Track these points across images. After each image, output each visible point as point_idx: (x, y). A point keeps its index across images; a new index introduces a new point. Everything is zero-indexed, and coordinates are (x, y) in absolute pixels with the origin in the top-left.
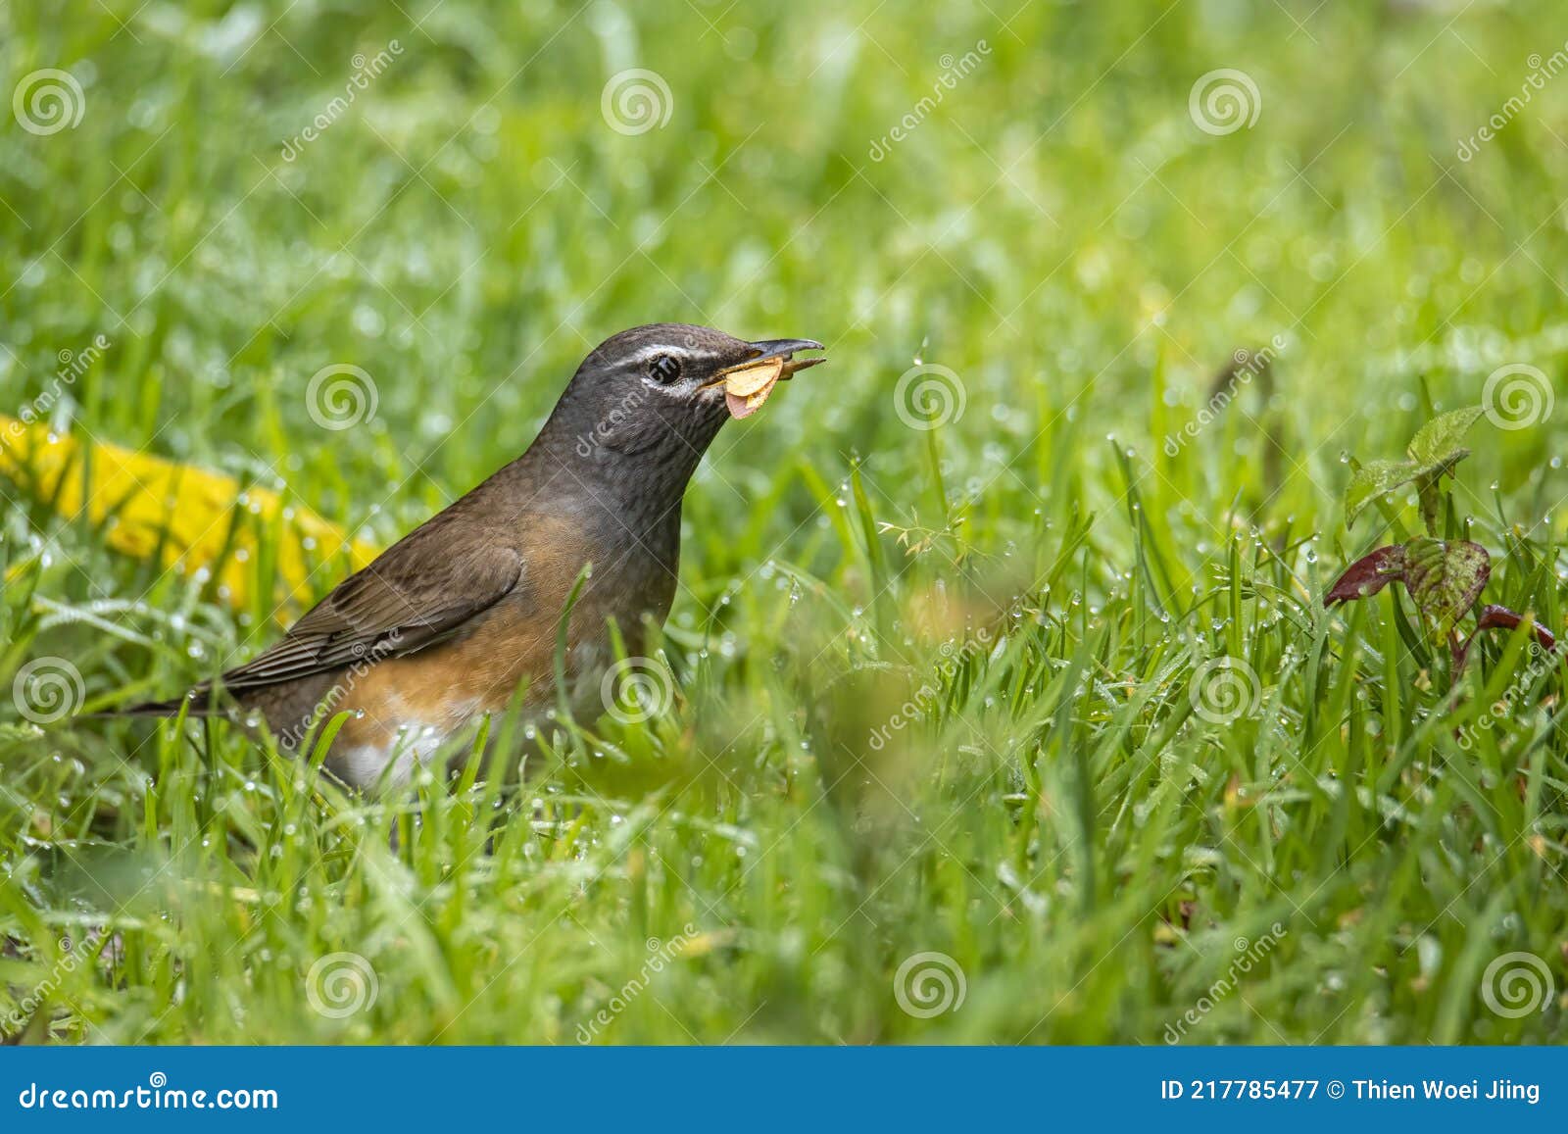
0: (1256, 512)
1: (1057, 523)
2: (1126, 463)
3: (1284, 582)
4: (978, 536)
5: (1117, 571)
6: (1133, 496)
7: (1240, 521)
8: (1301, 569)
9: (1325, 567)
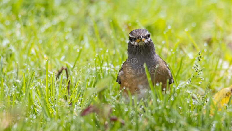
0: (66, 98)
1: (27, 101)
2: (40, 89)
3: (72, 112)
4: (11, 103)
5: (39, 110)
6: (42, 95)
7: (63, 100)
8: (75, 109)
9: (80, 109)
